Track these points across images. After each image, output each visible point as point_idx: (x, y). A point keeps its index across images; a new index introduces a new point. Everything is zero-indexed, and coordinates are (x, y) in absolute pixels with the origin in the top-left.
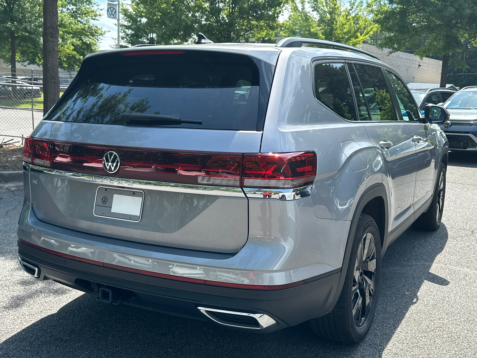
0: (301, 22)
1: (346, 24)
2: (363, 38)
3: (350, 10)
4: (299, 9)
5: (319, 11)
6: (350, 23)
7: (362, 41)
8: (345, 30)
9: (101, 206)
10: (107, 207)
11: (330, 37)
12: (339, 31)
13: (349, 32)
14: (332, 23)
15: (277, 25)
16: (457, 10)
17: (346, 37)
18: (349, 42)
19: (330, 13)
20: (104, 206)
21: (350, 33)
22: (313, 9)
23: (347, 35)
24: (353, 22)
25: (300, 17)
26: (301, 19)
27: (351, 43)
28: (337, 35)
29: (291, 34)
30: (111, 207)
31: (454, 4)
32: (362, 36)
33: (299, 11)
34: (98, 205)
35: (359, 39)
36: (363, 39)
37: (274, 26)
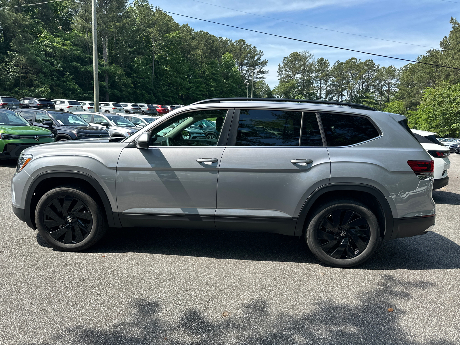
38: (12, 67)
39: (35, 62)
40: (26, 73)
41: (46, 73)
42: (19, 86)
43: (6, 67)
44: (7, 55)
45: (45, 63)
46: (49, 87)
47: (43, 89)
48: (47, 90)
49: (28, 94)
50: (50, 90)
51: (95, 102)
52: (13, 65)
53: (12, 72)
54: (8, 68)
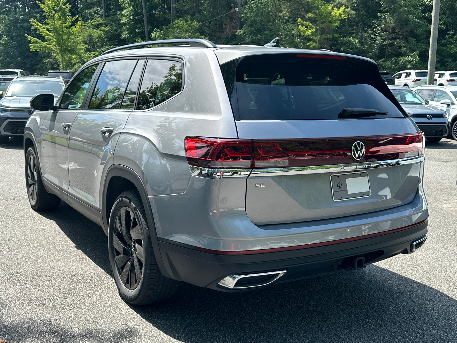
9: (338, 191)
10: (343, 190)
20: (341, 191)
30: (347, 190)
34: (335, 191)
38: (379, 34)
39: (406, 22)
40: (394, 39)
41: (419, 36)
42: (385, 58)
43: (372, 33)
44: (377, 17)
45: (420, 22)
46: (419, 54)
47: (410, 58)
48: (414, 58)
49: (391, 66)
50: (419, 59)
51: (428, 71)
52: (380, 30)
53: (379, 40)
54: (375, 35)
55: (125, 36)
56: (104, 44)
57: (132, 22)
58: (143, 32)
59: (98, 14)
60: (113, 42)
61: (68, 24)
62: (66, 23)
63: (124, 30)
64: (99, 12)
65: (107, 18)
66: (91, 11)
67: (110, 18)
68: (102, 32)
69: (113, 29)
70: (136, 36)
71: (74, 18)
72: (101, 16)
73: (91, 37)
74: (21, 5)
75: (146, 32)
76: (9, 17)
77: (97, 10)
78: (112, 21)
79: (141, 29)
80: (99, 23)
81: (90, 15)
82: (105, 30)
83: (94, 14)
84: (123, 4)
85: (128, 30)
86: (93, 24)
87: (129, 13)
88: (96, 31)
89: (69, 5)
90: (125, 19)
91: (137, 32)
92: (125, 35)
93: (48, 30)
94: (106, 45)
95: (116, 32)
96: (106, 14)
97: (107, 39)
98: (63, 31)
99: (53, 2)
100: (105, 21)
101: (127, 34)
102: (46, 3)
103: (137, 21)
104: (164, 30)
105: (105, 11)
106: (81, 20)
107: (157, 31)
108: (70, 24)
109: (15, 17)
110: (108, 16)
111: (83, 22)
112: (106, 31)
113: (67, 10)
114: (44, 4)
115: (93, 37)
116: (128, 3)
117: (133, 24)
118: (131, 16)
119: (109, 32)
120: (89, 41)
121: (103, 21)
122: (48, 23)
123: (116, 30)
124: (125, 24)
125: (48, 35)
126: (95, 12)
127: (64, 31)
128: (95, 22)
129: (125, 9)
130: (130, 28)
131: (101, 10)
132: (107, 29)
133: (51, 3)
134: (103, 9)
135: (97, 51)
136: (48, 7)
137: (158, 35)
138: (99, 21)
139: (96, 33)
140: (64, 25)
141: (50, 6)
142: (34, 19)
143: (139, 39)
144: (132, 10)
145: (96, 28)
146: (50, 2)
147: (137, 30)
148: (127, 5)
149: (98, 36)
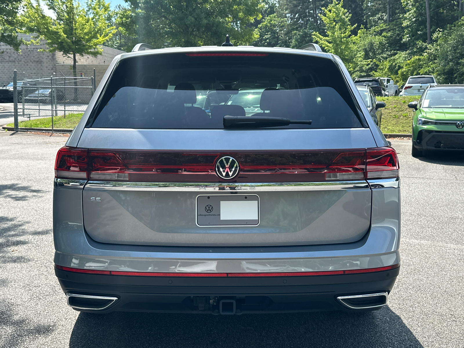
0: (38, 19)
1: (86, 24)
2: (104, 39)
3: (88, 11)
4: (34, 6)
5: (56, 10)
6: (90, 24)
7: (103, 42)
8: (86, 31)
9: (205, 215)
10: (214, 215)
11: (71, 36)
12: (79, 31)
13: (90, 32)
14: (71, 22)
15: (17, 20)
16: (196, 19)
17: (86, 37)
18: (90, 43)
19: (68, 13)
20: (209, 215)
21: (91, 34)
22: (49, 7)
23: (88, 35)
24: (93, 24)
25: (36, 14)
26: (38, 16)
27: (92, 43)
28: (78, 35)
29: (27, 31)
30: (220, 215)
31: (193, 14)
32: (101, 37)
33: (33, 7)
34: (200, 216)
35: (99, 40)
36: (103, 41)
37: (13, 21)
55: (406, 40)
56: (385, 49)
57: (414, 25)
58: (425, 34)
59: (382, 19)
60: (394, 47)
61: (348, 33)
62: (345, 33)
63: (406, 33)
64: (384, 17)
65: (390, 23)
66: (376, 17)
67: (394, 23)
68: (384, 38)
69: (395, 33)
70: (417, 39)
71: (353, 27)
72: (385, 22)
73: (371, 44)
74: (313, 20)
75: (428, 33)
76: (299, 32)
77: (382, 16)
78: (396, 25)
79: (424, 31)
80: (382, 29)
81: (374, 22)
82: (387, 35)
83: (378, 20)
84: (406, 6)
85: (409, 33)
86: (376, 30)
87: (411, 15)
88: (378, 37)
89: (349, 14)
90: (407, 22)
91: (419, 34)
92: (406, 38)
93: (328, 41)
94: (386, 51)
95: (399, 37)
96: (391, 19)
97: (387, 45)
98: (341, 41)
99: (334, 13)
100: (388, 27)
101: (408, 37)
102: (327, 16)
103: (420, 22)
104: (448, 29)
105: (390, 16)
106: (363, 27)
107: (440, 31)
108: (350, 33)
109: (305, 32)
110: (392, 21)
111: (365, 30)
112: (388, 37)
113: (347, 19)
114: (325, 16)
115: (374, 44)
116: (412, 5)
117: (415, 26)
118: (414, 18)
119: (391, 37)
120: (369, 48)
121: (386, 26)
122: (328, 35)
123: (398, 35)
124: (407, 27)
125: (327, 46)
126: (379, 18)
127: (343, 41)
128: (378, 28)
129: (408, 11)
130: (412, 31)
131: (385, 15)
132: (389, 34)
133: (332, 15)
134: (388, 14)
135: (377, 58)
136: (329, 18)
137: (440, 35)
138: (382, 27)
139: (377, 40)
140: (343, 35)
141: (331, 17)
142: (316, 32)
143: (419, 42)
144: (415, 12)
145: (378, 35)
146: (332, 13)
147: (419, 33)
148: (410, 7)
149: (379, 43)
